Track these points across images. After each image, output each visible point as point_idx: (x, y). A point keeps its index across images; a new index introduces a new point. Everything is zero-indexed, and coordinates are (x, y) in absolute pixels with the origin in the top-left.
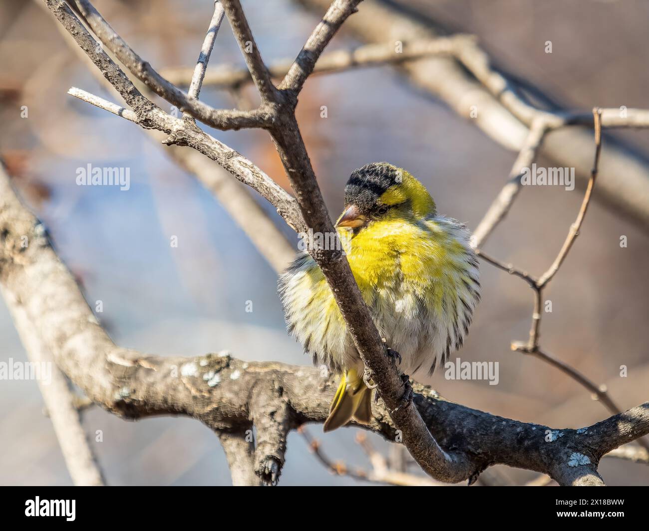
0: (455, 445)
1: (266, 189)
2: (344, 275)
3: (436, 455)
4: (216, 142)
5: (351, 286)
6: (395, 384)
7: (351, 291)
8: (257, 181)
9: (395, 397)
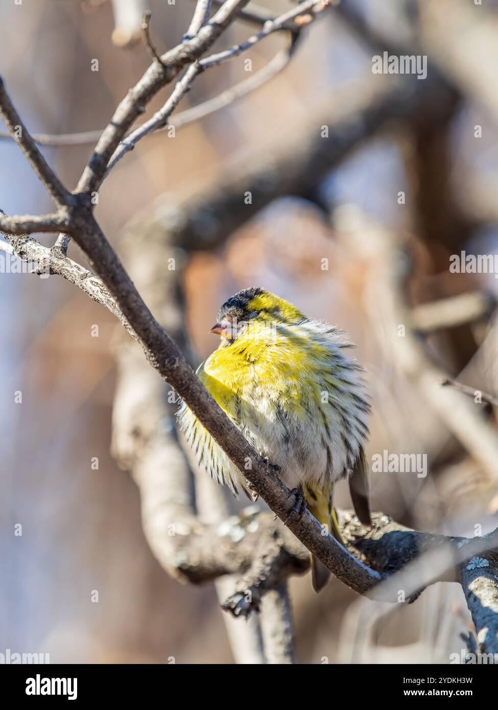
0: (392, 564)
1: (112, 304)
2: (186, 382)
3: (355, 571)
4: (75, 266)
5: (198, 394)
6: (279, 495)
7: (199, 400)
8: (105, 297)
9: (284, 510)
